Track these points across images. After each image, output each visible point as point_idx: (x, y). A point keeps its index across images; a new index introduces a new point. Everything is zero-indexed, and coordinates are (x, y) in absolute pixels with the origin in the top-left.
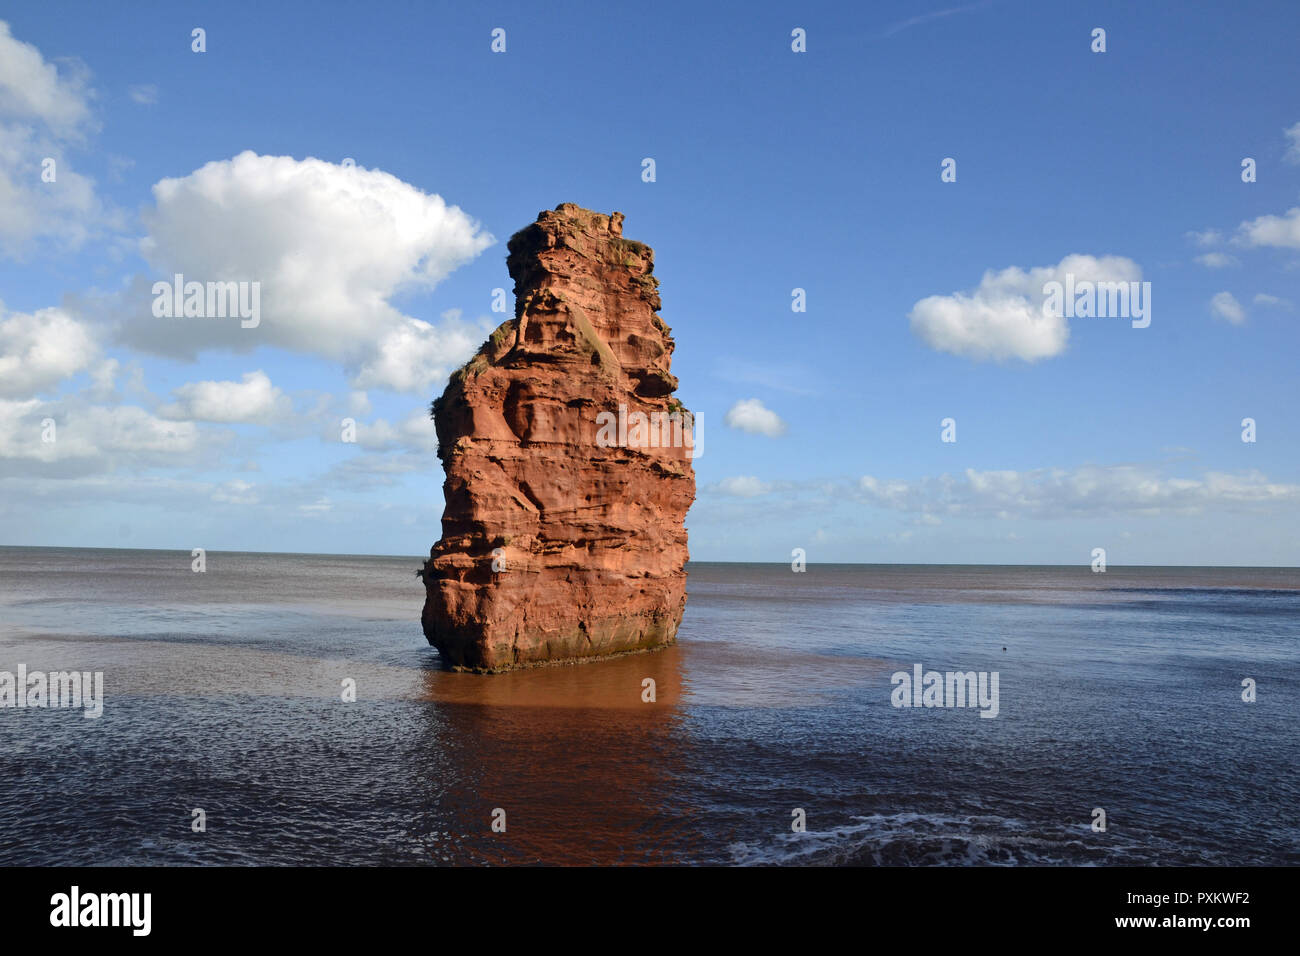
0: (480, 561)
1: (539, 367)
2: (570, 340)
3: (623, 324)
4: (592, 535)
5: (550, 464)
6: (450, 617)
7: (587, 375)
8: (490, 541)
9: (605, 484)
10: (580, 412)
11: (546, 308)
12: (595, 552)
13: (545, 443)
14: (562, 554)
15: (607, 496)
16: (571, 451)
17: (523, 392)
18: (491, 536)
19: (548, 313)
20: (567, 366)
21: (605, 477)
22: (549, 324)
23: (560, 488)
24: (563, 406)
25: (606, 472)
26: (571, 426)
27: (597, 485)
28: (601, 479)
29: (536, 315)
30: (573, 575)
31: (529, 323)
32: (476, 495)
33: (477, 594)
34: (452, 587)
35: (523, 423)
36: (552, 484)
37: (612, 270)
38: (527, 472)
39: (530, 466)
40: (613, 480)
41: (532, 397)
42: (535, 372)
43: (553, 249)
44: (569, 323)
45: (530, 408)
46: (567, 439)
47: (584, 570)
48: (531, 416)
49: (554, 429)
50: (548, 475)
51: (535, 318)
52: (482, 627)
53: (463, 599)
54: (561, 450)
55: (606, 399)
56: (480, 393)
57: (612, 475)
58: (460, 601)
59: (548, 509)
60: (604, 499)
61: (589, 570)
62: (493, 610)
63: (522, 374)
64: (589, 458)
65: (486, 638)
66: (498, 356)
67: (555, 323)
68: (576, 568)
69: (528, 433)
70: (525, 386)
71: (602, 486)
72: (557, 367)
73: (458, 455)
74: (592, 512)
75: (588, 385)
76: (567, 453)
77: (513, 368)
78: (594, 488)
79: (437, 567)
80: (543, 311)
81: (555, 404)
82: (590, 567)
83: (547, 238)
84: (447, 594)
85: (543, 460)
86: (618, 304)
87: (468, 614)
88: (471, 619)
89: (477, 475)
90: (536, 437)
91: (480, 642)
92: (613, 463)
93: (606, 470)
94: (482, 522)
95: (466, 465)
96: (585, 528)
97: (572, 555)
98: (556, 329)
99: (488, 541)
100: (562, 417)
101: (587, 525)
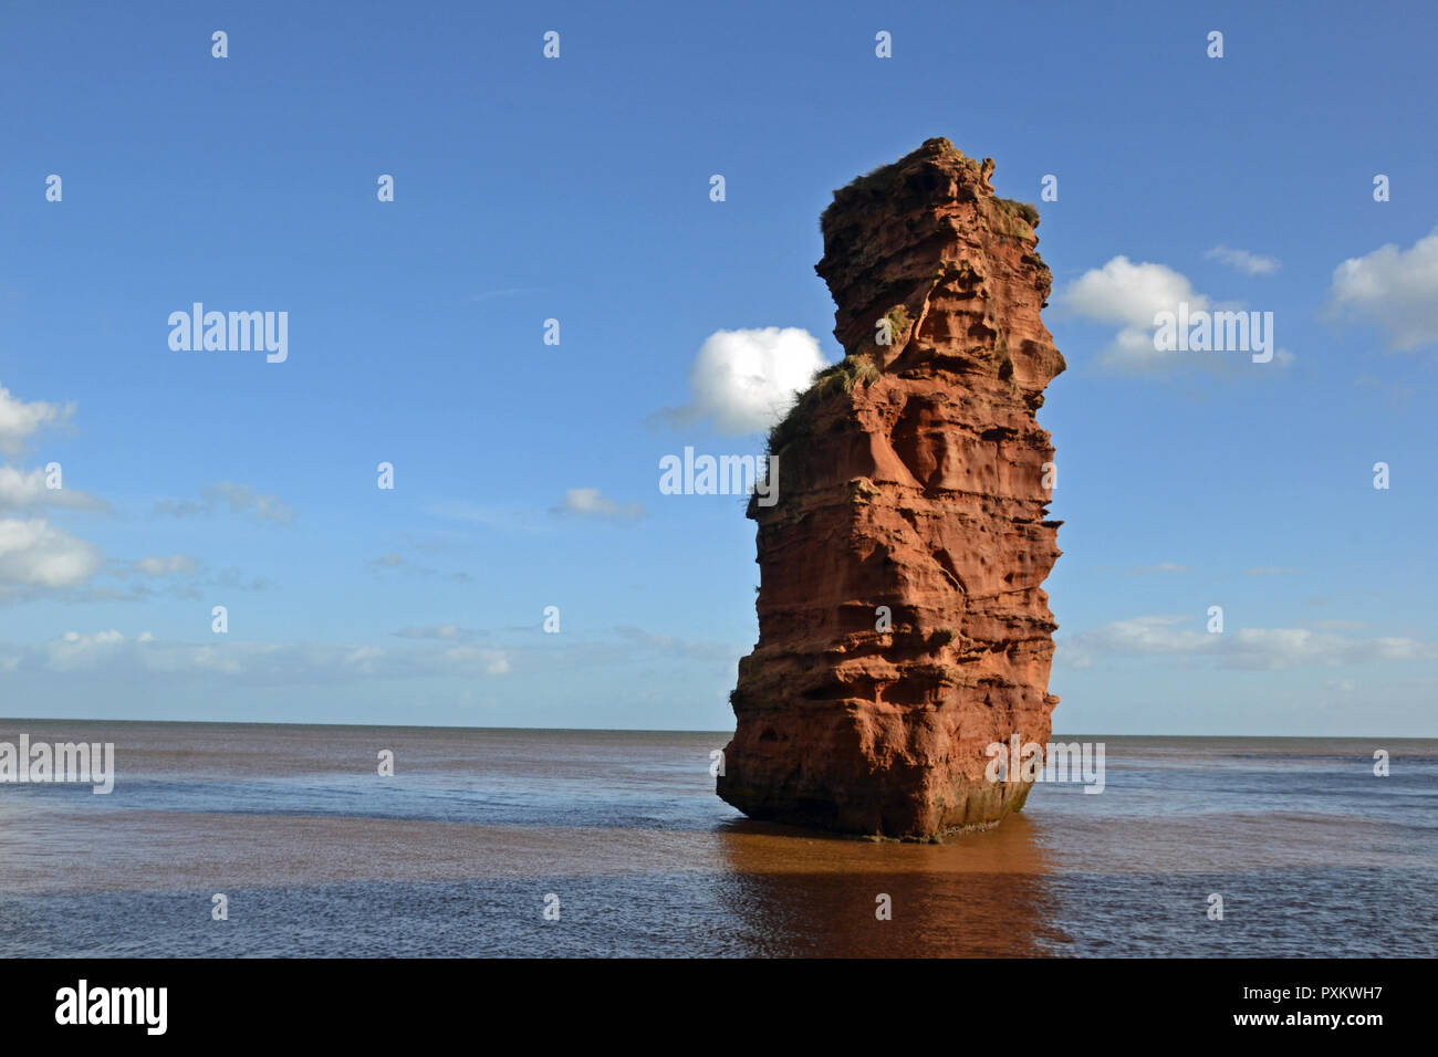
0: (908, 670)
1: (944, 377)
2: (988, 340)
3: (1014, 324)
4: (1015, 634)
5: (971, 524)
6: (864, 758)
7: (994, 394)
8: (926, 638)
9: (1032, 558)
10: (999, 448)
11: (959, 290)
12: (1018, 658)
13: (961, 492)
14: (981, 662)
15: (1033, 575)
16: (991, 505)
17: (926, 415)
18: (927, 630)
19: (960, 297)
20: (974, 379)
21: (1032, 547)
22: (959, 313)
23: (983, 561)
24: (978, 439)
25: (1033, 539)
26: (988, 468)
27: (1021, 558)
28: (1027, 549)
29: (942, 299)
30: (994, 695)
31: (931, 310)
32: (904, 566)
33: (905, 721)
34: (866, 710)
35: (929, 461)
36: (975, 555)
37: (1001, 244)
38: (946, 534)
39: (947, 527)
40: (1043, 552)
41: (938, 423)
42: (939, 385)
43: (955, 203)
44: (987, 314)
45: (939, 438)
46: (984, 487)
47: (1008, 686)
48: (940, 451)
49: (968, 471)
50: (969, 540)
51: (941, 303)
52: (921, 771)
53: (885, 730)
54: (977, 504)
55: (1027, 430)
56: (875, 412)
57: (1040, 544)
58: (880, 733)
59: (973, 592)
60: (1029, 579)
61: (1014, 687)
62: (934, 744)
63: (926, 387)
64: (1012, 517)
65: (926, 788)
66: (890, 358)
67: (967, 313)
68: (998, 683)
69: (938, 476)
70: (930, 405)
71: (1029, 561)
72: (961, 380)
73: (864, 505)
74: (1014, 598)
75: (1002, 409)
76: (985, 509)
77: (910, 377)
78: (1017, 563)
79: (841, 678)
80: (955, 294)
81: (968, 434)
82: (1014, 681)
83: (949, 184)
84: (861, 721)
85: (961, 517)
86: (1007, 293)
87: (893, 752)
88: (899, 759)
89: (898, 535)
90: (951, 483)
91: (916, 795)
92: (1041, 527)
93: (1033, 537)
94: (916, 608)
95: (877, 522)
96: (1010, 623)
97: (992, 664)
98: (967, 322)
99: (922, 636)
100: (977, 456)
101: (1015, 618)
